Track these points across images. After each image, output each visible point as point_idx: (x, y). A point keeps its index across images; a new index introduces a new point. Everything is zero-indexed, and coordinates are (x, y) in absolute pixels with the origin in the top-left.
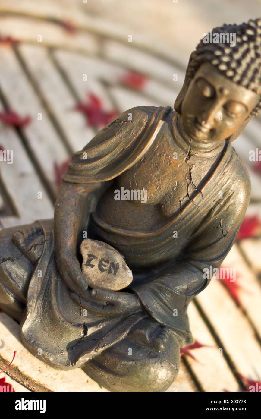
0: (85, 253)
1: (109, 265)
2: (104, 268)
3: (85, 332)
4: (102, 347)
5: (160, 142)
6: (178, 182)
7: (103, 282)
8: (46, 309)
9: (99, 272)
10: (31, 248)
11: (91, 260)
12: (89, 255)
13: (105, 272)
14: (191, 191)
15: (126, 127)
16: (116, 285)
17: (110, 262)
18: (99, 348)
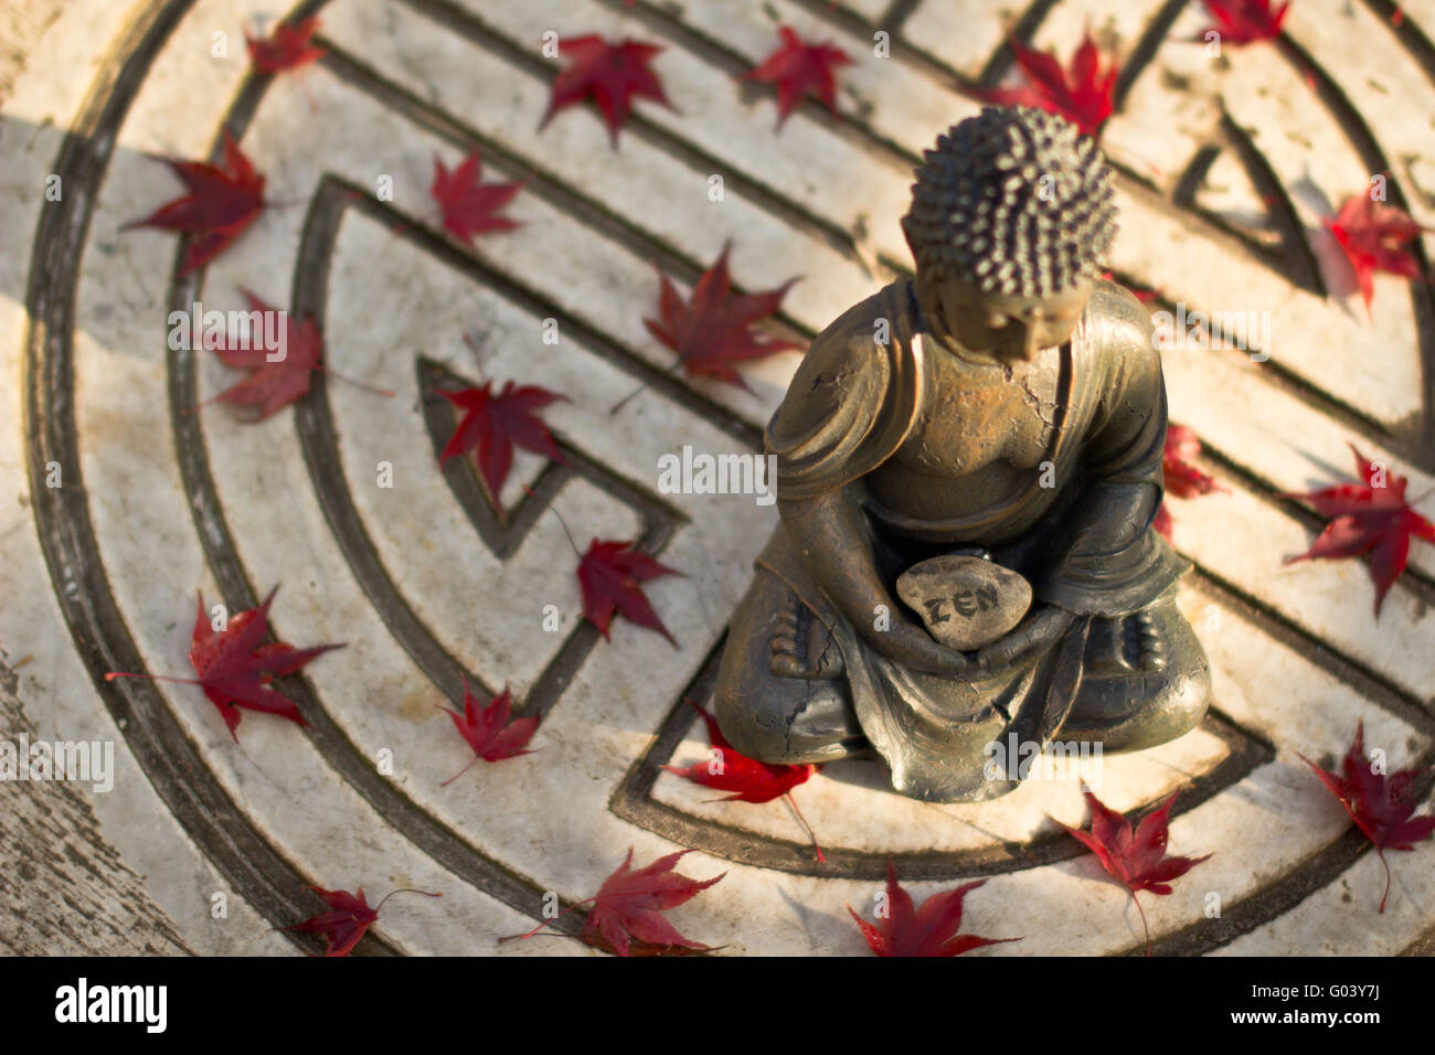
0: (917, 604)
1: (975, 598)
2: (968, 607)
3: (1006, 715)
4: (1055, 726)
5: (938, 377)
6: (1015, 418)
7: (985, 631)
8: (909, 725)
9: (965, 619)
10: (820, 666)
11: (937, 608)
12: (928, 604)
13: (976, 614)
14: (1048, 416)
15: (853, 383)
16: (1011, 619)
17: (973, 592)
18: (1052, 730)
